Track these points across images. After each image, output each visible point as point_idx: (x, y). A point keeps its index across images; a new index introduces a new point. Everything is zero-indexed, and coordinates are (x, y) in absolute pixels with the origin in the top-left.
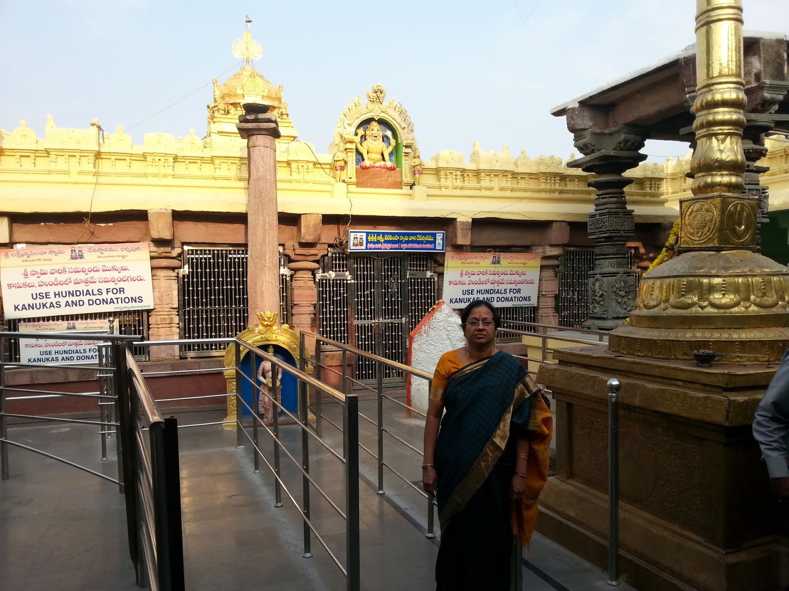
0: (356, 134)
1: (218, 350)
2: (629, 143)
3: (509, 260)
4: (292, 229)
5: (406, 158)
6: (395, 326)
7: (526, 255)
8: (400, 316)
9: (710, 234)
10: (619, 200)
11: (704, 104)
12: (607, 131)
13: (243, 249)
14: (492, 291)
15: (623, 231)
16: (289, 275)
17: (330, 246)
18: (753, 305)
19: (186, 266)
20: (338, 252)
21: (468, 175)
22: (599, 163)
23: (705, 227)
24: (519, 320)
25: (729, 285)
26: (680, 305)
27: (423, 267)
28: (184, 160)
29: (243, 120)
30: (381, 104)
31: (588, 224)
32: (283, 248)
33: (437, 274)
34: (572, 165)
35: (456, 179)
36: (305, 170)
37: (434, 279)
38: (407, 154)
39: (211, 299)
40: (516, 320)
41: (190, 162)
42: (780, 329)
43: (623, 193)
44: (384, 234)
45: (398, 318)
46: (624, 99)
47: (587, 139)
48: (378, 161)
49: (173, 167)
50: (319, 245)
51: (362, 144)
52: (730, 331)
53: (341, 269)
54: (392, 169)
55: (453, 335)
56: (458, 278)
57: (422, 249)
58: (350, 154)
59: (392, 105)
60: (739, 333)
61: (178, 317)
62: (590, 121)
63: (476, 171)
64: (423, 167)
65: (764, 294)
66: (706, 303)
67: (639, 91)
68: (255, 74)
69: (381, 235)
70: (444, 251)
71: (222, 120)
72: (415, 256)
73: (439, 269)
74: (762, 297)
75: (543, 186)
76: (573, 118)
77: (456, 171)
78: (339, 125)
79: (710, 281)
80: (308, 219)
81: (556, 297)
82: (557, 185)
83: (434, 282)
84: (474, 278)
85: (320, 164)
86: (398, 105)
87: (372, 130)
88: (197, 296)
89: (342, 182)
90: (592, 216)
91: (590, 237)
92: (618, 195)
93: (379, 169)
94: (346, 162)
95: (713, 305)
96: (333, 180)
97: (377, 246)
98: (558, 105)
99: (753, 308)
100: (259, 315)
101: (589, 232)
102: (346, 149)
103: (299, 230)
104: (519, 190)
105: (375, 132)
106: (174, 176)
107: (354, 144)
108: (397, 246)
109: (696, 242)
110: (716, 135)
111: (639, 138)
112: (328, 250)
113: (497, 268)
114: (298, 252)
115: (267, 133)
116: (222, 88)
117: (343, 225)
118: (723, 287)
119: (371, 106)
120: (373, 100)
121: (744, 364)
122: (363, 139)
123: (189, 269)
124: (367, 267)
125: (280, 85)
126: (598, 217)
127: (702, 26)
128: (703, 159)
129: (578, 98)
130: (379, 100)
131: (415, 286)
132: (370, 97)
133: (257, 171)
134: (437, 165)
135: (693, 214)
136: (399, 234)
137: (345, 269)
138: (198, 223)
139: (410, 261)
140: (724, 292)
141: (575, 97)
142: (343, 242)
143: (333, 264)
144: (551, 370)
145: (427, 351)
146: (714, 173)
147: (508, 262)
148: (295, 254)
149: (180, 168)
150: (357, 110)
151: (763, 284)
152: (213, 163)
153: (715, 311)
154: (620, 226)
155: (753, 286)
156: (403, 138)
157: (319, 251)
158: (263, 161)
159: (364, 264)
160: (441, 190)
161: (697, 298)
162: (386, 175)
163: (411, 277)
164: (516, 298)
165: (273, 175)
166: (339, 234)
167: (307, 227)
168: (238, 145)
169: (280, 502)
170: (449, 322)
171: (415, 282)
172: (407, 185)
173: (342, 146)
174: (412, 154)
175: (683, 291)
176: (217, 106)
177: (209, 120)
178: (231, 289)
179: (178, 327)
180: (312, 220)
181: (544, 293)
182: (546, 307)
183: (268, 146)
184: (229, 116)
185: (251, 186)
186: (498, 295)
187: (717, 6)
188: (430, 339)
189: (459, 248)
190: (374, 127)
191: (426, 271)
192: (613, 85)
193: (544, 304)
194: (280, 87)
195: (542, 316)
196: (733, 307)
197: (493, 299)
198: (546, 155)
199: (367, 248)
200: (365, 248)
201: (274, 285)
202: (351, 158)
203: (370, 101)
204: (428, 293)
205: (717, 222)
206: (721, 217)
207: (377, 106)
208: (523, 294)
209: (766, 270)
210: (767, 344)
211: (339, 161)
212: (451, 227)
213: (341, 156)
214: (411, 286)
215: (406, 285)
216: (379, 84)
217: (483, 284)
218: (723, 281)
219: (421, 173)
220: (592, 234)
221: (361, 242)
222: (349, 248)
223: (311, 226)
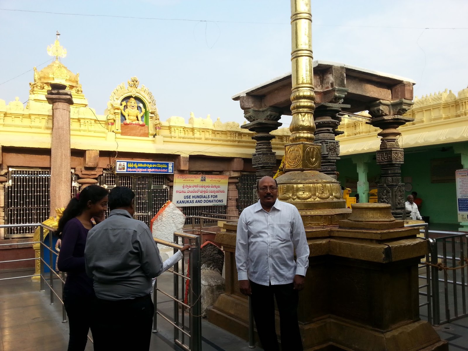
0: (121, 105)
1: (30, 233)
2: (272, 117)
3: (211, 179)
4: (80, 159)
5: (151, 119)
6: (144, 217)
7: (220, 176)
8: (147, 211)
9: (298, 163)
10: (268, 146)
11: (295, 97)
12: (261, 110)
13: (49, 170)
14: (201, 196)
15: (270, 163)
16: (78, 187)
17: (104, 169)
18: (317, 198)
19: (10, 181)
20: (109, 173)
21: (187, 131)
22: (257, 127)
23: (296, 159)
24: (217, 213)
25: (306, 188)
26: (283, 198)
27: (161, 183)
28: (11, 116)
29: (50, 93)
30: (137, 88)
31: (252, 159)
32: (75, 170)
33: (169, 187)
34: (244, 127)
35: (180, 132)
36: (89, 124)
37: (168, 190)
38: (152, 117)
39: (26, 201)
40: (215, 213)
41: (15, 117)
42: (330, 209)
43: (270, 143)
44: (137, 163)
45: (146, 212)
46: (270, 93)
47: (251, 113)
48: (135, 120)
49: (4, 119)
50: (97, 169)
51: (125, 110)
52: (306, 211)
53: (111, 183)
54: (143, 126)
55: (176, 220)
56: (182, 189)
57: (160, 172)
58: (117, 116)
59: (143, 89)
60: (310, 212)
61: (4, 212)
62: (252, 104)
63: (192, 128)
64: (161, 125)
65: (323, 192)
66: (295, 197)
67: (277, 89)
68: (62, 66)
69: (136, 164)
70: (173, 174)
71: (39, 92)
72: (157, 176)
73: (170, 184)
74: (322, 194)
75: (229, 138)
76: (243, 102)
77: (180, 128)
78: (110, 98)
79: (297, 186)
80: (91, 153)
81: (237, 200)
82: (237, 138)
83: (168, 191)
84: (191, 189)
85: (99, 121)
86: (147, 90)
87: (131, 103)
88: (17, 199)
89: (112, 132)
90: (255, 155)
91: (253, 166)
92: (267, 144)
93: (135, 125)
94: (114, 121)
95: (299, 198)
96: (107, 131)
97: (133, 170)
98: (236, 95)
99: (318, 199)
100: (57, 210)
101: (253, 163)
102: (115, 113)
103: (85, 160)
104: (216, 140)
105: (133, 104)
106: (4, 125)
107: (120, 110)
108: (145, 170)
109: (292, 167)
110: (300, 113)
111: (278, 114)
112: (103, 172)
113: (204, 184)
114: (83, 172)
115: (65, 101)
116: (40, 73)
117: (112, 157)
118: (304, 189)
119: (130, 89)
120: (132, 86)
121: (313, 227)
122: (126, 108)
123: (12, 182)
124: (127, 183)
125: (78, 73)
126: (257, 156)
127: (294, 58)
128: (295, 124)
129: (245, 91)
130: (135, 86)
131: (156, 194)
132: (129, 84)
133: (58, 123)
134: (170, 124)
135: (291, 152)
136: (147, 163)
137: (114, 183)
138: (19, 154)
139: (154, 179)
140: (304, 191)
141: (244, 91)
142: (112, 167)
143: (106, 180)
144: (222, 234)
145: (161, 230)
146: (300, 132)
147: (210, 180)
148: (82, 174)
149: (8, 120)
150: (122, 91)
151: (322, 187)
152: (30, 118)
153: (300, 201)
154: (269, 160)
155: (317, 188)
156: (149, 108)
157: (98, 172)
158: (62, 117)
159: (125, 181)
160: (172, 139)
161: (291, 195)
162: (139, 129)
163: (154, 188)
164: (215, 201)
165: (68, 126)
166: (110, 162)
167: (90, 158)
168: (47, 108)
169: (65, 320)
170: (174, 213)
171: (156, 191)
172: (152, 135)
173: (112, 111)
174: (155, 117)
175: (285, 191)
176: (36, 84)
177: (30, 92)
178: (40, 195)
179: (4, 219)
180: (92, 154)
181: (230, 198)
182: (232, 205)
183: (65, 109)
184: (43, 90)
185: (54, 132)
186: (204, 199)
187: (300, 49)
188: (163, 223)
189: (182, 172)
190: (132, 101)
191: (163, 185)
192: (263, 85)
193: (231, 204)
194: (77, 75)
195: (230, 211)
196: (308, 199)
197: (201, 201)
198: (231, 121)
199: (127, 171)
200: (126, 171)
201: (67, 192)
202: (118, 118)
203: (130, 86)
204: (164, 198)
205: (301, 156)
206: (303, 154)
207: (134, 89)
208: (218, 198)
209: (324, 180)
210: (324, 217)
211: (110, 119)
212: (177, 160)
213: (112, 117)
214: (154, 194)
215: (151, 193)
216: (135, 77)
217: (196, 192)
218: (303, 186)
219: (160, 129)
220: (255, 165)
221: (123, 167)
222: (116, 170)
223: (92, 157)
